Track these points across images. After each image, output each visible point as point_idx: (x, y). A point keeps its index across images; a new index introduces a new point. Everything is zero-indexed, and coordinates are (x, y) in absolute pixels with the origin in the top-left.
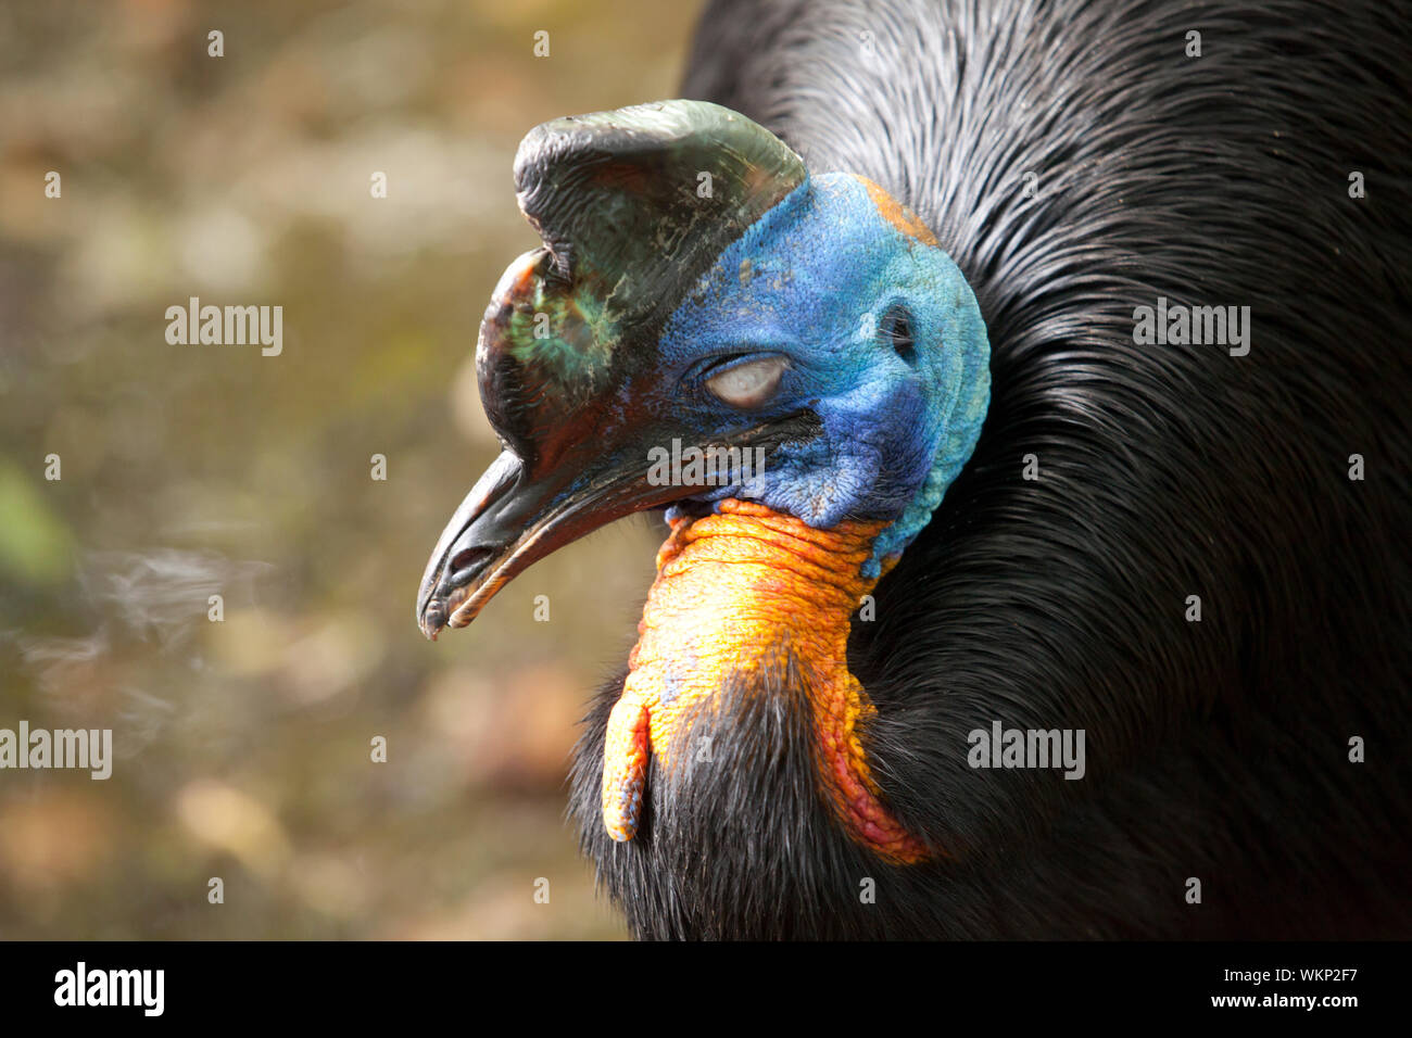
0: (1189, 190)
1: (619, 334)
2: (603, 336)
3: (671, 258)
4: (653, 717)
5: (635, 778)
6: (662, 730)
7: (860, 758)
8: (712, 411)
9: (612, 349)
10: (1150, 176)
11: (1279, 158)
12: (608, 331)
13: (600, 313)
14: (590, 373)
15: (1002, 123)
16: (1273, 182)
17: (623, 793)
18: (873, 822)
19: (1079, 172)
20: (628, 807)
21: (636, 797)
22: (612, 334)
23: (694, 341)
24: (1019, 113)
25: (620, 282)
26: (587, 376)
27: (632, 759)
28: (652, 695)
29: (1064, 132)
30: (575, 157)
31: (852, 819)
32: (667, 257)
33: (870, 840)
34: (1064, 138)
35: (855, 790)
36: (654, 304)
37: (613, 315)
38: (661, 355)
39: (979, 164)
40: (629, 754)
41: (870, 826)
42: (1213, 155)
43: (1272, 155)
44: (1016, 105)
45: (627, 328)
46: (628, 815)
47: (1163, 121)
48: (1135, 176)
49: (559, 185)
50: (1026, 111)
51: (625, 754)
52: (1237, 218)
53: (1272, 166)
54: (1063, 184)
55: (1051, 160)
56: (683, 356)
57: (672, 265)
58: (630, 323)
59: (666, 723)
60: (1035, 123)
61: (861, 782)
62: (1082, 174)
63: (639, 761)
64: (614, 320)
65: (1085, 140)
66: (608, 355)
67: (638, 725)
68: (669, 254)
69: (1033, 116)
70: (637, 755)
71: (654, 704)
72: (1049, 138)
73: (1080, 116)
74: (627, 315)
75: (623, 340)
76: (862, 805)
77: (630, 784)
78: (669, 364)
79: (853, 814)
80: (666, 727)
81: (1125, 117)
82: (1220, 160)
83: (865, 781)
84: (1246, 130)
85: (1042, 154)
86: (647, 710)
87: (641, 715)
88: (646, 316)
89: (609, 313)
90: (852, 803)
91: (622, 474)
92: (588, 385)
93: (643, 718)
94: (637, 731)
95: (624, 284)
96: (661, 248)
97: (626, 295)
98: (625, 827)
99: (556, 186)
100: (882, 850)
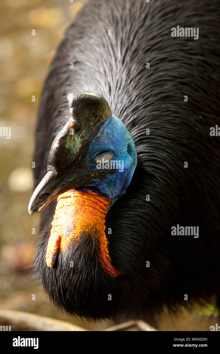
0: (166, 116)
1: (81, 144)
2: (78, 144)
3: (92, 127)
4: (62, 239)
5: (55, 253)
6: (64, 243)
7: (108, 253)
8: (93, 165)
9: (79, 148)
10: (156, 113)
11: (183, 108)
12: (79, 143)
13: (78, 139)
14: (75, 153)
15: (122, 102)
16: (183, 114)
17: (52, 256)
18: (109, 268)
19: (141, 112)
20: (53, 259)
21: (55, 257)
22: (80, 144)
23: (97, 147)
24: (125, 100)
25: (83, 132)
26: (74, 154)
27: (55, 248)
28: (62, 234)
29: (136, 103)
30: (85, 100)
31: (105, 267)
32: (91, 127)
33: (108, 272)
34: (137, 104)
35: (106, 260)
36: (89, 138)
37: (81, 140)
38: (89, 150)
39: (118, 111)
40: (55, 247)
41: (108, 268)
42: (169, 108)
43: (181, 108)
44: (124, 98)
45: (83, 143)
46: (53, 261)
47: (158, 100)
48: (154, 113)
49: (81, 106)
50: (127, 99)
51: (54, 246)
52: (176, 122)
53: (182, 110)
54: (137, 115)
55: (134, 110)
56: (93, 151)
57: (92, 129)
58: (84, 142)
59: (65, 241)
60: (129, 102)
61: (107, 258)
62: (141, 113)
63: (57, 249)
64: (81, 141)
65: (141, 105)
66: (78, 149)
67: (58, 241)
68: (92, 126)
69: (129, 100)
70: (57, 247)
71: (62, 236)
72: (133, 105)
73: (139, 100)
74: (83, 140)
75: (82, 146)
76: (107, 264)
77: (54, 254)
78: (89, 152)
79: (105, 266)
80: (65, 242)
81: (149, 100)
82: (171, 109)
83: (108, 258)
84: (176, 102)
85: (131, 109)
86: (60, 237)
87: (58, 238)
88: (87, 140)
89: (80, 139)
90: (105, 263)
91: (74, 179)
92: (74, 156)
93: (59, 239)
94: (57, 242)
95: (84, 132)
96: (91, 125)
97: (84, 135)
98: (52, 264)
99: (80, 107)
100: (111, 274)
